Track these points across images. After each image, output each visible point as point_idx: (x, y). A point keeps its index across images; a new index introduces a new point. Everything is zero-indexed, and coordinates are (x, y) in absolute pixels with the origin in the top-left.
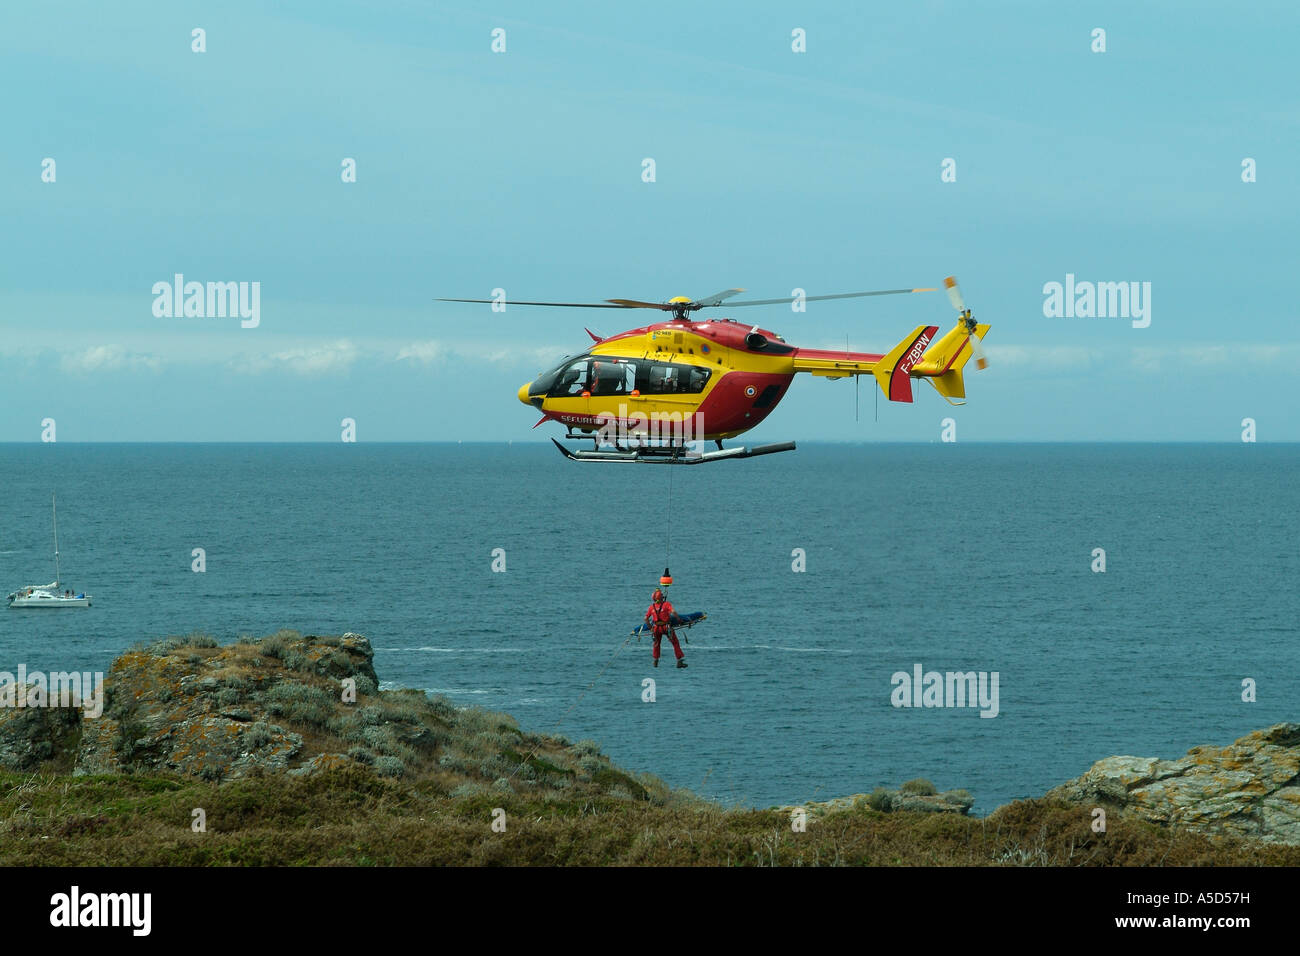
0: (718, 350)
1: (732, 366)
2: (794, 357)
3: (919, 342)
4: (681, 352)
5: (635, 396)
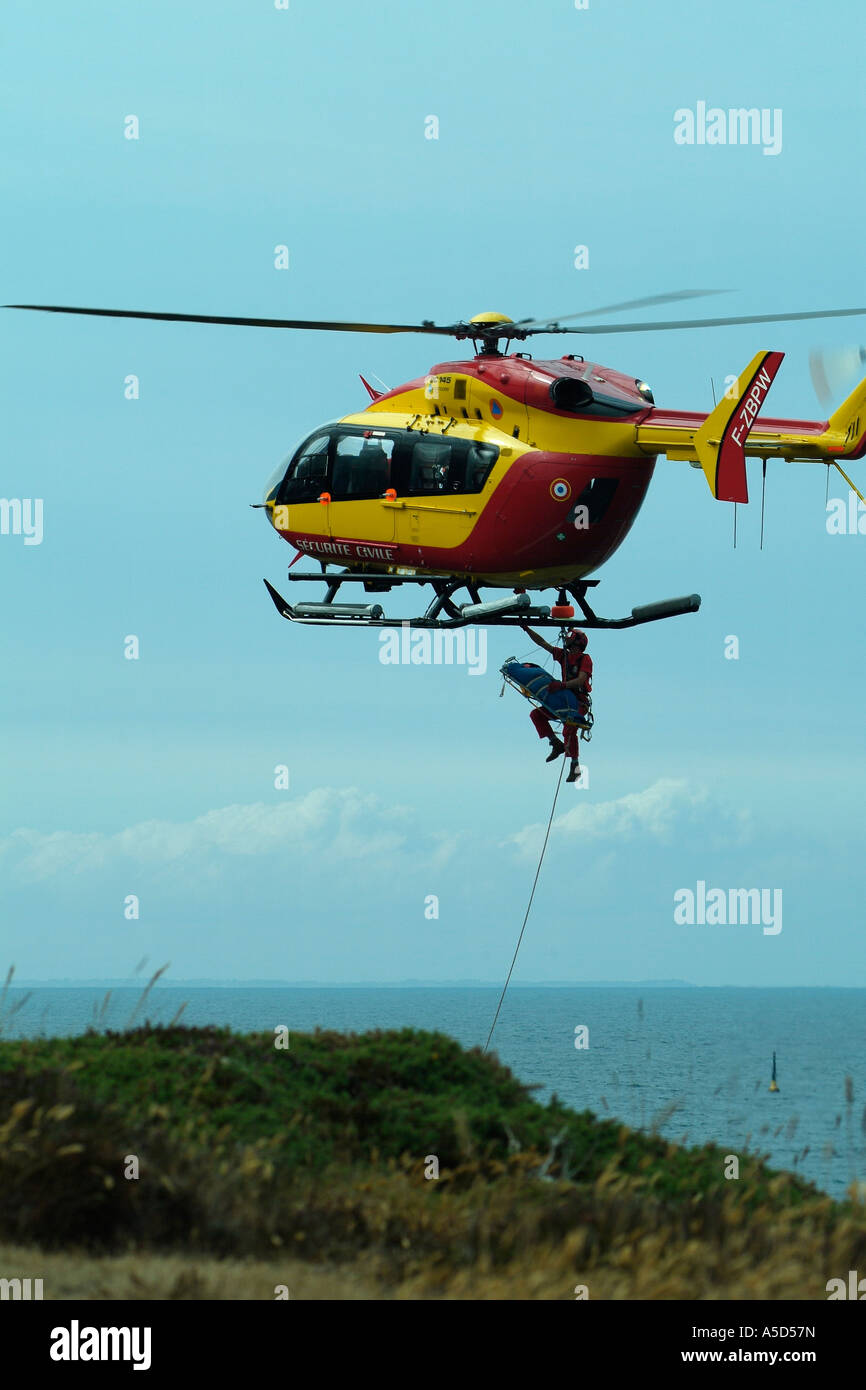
0: (513, 410)
1: (530, 442)
2: (640, 424)
3: (757, 383)
4: (465, 415)
5: (390, 499)
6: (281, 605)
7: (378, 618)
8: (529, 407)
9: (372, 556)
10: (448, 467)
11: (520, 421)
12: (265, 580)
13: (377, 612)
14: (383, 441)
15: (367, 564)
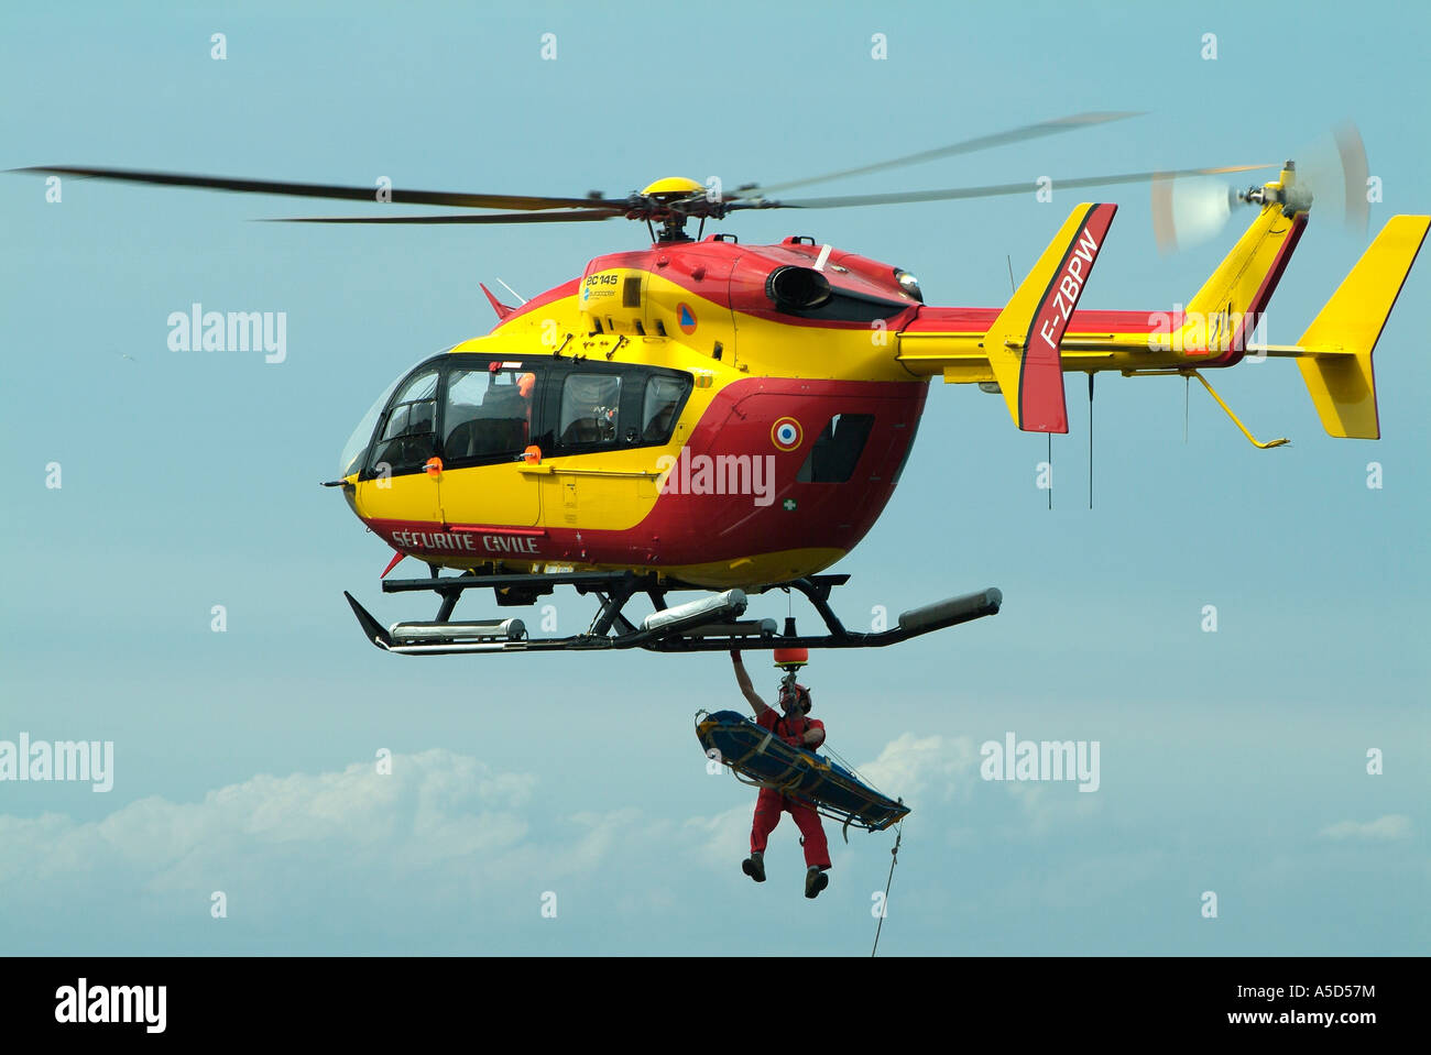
0: (712, 318)
1: (740, 364)
2: (903, 331)
3: (1078, 252)
4: (641, 331)
5: (532, 461)
6: (373, 628)
7: (518, 639)
8: (735, 313)
9: (508, 550)
10: (616, 409)
11: (724, 335)
12: (346, 593)
13: (517, 631)
14: (518, 375)
15: (499, 561)
